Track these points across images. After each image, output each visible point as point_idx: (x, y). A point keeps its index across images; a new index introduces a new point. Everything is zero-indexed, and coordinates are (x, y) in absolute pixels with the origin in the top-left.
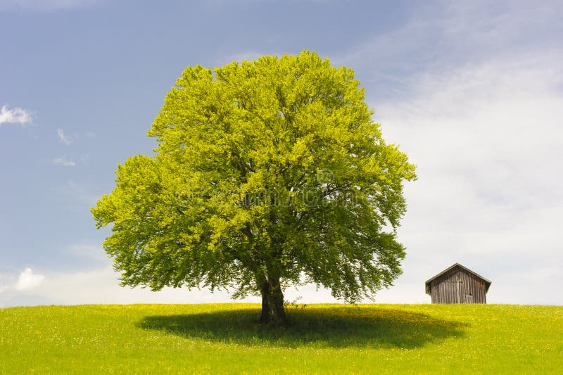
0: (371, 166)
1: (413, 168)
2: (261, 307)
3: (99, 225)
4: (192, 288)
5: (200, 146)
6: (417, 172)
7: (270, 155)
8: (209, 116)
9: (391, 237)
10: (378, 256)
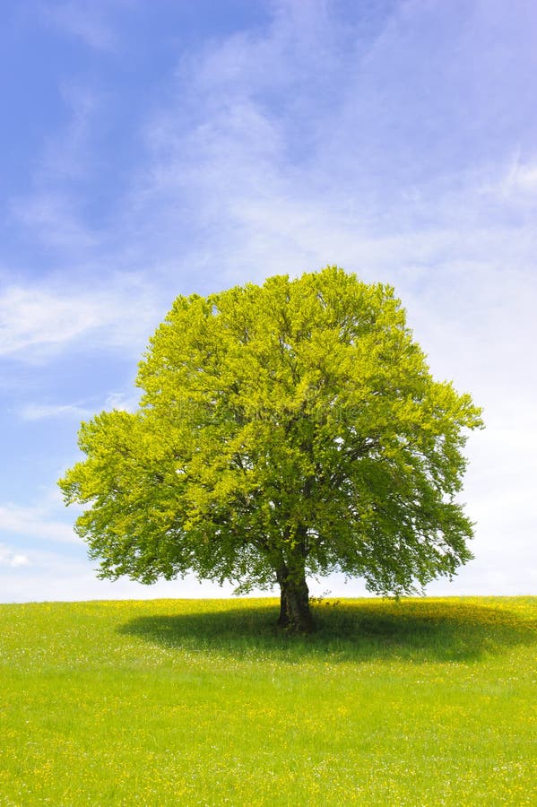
0: (408, 411)
1: (478, 412)
2: (279, 603)
3: (68, 502)
4: (203, 580)
5: (176, 393)
6: (483, 417)
7: (261, 400)
8: (192, 355)
9: (451, 508)
10: (443, 534)
